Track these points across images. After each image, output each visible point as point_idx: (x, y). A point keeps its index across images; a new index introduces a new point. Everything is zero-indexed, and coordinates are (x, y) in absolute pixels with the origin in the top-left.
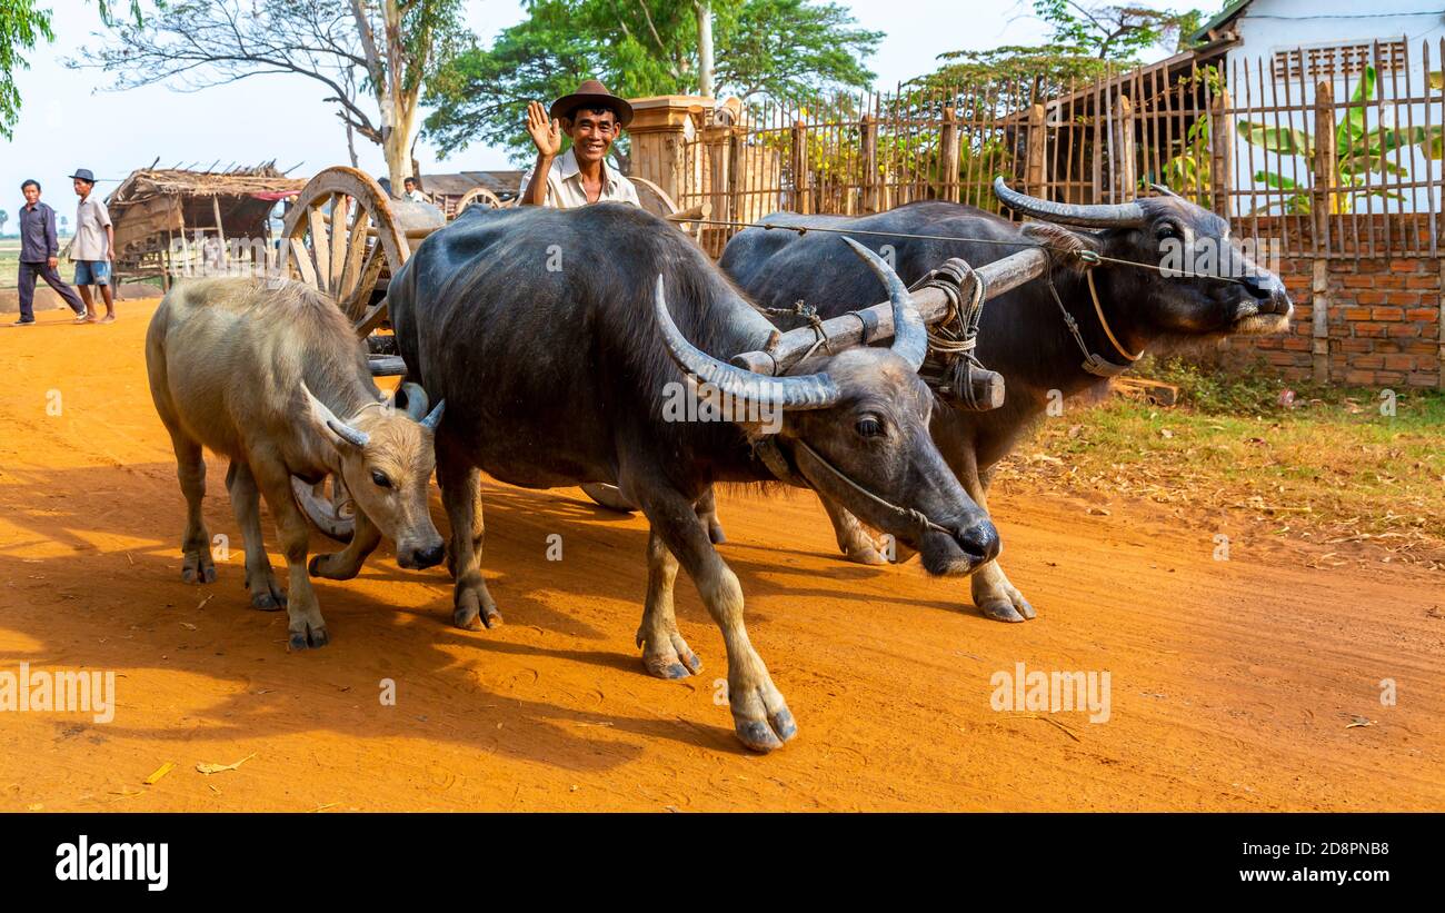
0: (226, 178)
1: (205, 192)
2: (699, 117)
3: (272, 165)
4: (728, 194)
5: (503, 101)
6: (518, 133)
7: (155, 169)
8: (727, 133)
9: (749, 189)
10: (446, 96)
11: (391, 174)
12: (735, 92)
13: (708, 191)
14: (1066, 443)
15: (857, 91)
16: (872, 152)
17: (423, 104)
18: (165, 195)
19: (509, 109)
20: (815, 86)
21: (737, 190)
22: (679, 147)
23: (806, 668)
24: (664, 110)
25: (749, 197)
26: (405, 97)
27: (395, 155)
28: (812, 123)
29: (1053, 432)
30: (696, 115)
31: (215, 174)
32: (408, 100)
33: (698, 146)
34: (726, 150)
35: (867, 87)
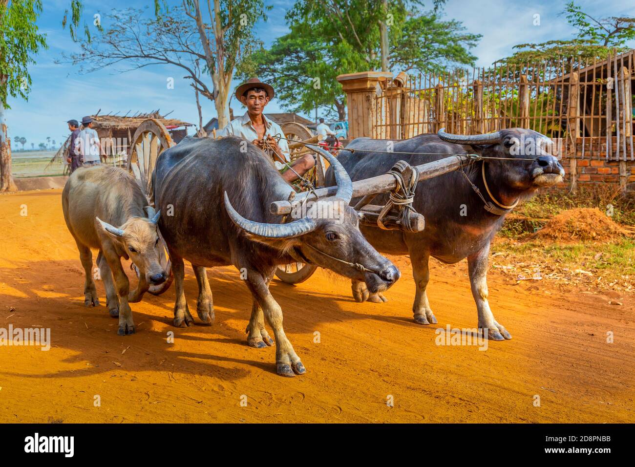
0: (135, 119)
1: (124, 127)
2: (384, 83)
3: (157, 112)
4: (399, 125)
5: (277, 76)
6: (284, 93)
7: (99, 115)
8: (399, 91)
9: (412, 122)
10: (247, 75)
11: (219, 116)
12: (400, 69)
13: (388, 123)
14: (594, 263)
15: (467, 67)
16: (480, 101)
17: (235, 79)
18: (104, 129)
19: (279, 80)
20: (444, 65)
21: (405, 122)
22: (373, 99)
23: (455, 395)
24: (364, 80)
25: (411, 126)
26: (226, 75)
27: (221, 106)
28: (446, 85)
29: (585, 256)
30: (383, 82)
31: (129, 118)
32: (227, 76)
33: (384, 99)
34: (399, 101)
35: (472, 65)
